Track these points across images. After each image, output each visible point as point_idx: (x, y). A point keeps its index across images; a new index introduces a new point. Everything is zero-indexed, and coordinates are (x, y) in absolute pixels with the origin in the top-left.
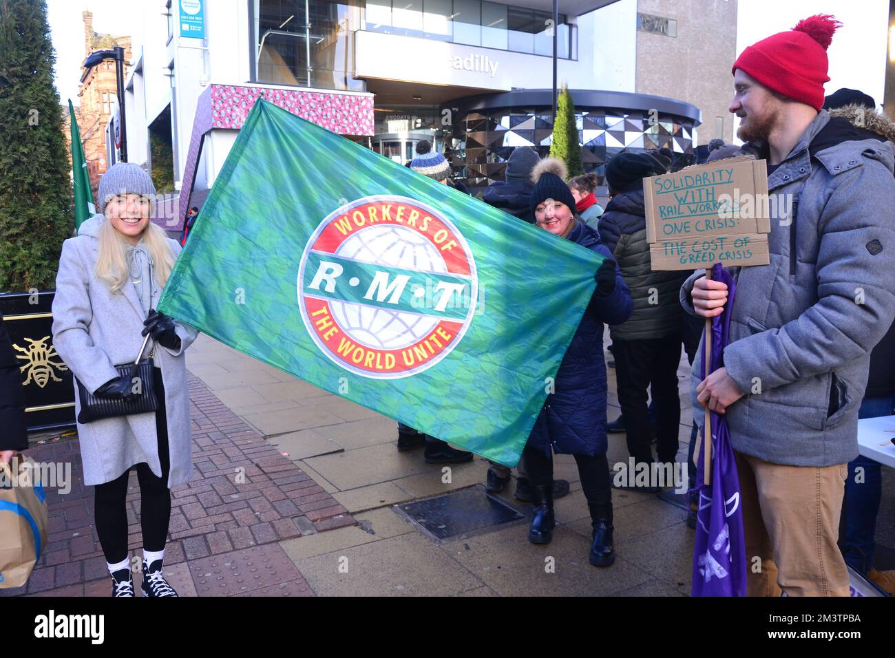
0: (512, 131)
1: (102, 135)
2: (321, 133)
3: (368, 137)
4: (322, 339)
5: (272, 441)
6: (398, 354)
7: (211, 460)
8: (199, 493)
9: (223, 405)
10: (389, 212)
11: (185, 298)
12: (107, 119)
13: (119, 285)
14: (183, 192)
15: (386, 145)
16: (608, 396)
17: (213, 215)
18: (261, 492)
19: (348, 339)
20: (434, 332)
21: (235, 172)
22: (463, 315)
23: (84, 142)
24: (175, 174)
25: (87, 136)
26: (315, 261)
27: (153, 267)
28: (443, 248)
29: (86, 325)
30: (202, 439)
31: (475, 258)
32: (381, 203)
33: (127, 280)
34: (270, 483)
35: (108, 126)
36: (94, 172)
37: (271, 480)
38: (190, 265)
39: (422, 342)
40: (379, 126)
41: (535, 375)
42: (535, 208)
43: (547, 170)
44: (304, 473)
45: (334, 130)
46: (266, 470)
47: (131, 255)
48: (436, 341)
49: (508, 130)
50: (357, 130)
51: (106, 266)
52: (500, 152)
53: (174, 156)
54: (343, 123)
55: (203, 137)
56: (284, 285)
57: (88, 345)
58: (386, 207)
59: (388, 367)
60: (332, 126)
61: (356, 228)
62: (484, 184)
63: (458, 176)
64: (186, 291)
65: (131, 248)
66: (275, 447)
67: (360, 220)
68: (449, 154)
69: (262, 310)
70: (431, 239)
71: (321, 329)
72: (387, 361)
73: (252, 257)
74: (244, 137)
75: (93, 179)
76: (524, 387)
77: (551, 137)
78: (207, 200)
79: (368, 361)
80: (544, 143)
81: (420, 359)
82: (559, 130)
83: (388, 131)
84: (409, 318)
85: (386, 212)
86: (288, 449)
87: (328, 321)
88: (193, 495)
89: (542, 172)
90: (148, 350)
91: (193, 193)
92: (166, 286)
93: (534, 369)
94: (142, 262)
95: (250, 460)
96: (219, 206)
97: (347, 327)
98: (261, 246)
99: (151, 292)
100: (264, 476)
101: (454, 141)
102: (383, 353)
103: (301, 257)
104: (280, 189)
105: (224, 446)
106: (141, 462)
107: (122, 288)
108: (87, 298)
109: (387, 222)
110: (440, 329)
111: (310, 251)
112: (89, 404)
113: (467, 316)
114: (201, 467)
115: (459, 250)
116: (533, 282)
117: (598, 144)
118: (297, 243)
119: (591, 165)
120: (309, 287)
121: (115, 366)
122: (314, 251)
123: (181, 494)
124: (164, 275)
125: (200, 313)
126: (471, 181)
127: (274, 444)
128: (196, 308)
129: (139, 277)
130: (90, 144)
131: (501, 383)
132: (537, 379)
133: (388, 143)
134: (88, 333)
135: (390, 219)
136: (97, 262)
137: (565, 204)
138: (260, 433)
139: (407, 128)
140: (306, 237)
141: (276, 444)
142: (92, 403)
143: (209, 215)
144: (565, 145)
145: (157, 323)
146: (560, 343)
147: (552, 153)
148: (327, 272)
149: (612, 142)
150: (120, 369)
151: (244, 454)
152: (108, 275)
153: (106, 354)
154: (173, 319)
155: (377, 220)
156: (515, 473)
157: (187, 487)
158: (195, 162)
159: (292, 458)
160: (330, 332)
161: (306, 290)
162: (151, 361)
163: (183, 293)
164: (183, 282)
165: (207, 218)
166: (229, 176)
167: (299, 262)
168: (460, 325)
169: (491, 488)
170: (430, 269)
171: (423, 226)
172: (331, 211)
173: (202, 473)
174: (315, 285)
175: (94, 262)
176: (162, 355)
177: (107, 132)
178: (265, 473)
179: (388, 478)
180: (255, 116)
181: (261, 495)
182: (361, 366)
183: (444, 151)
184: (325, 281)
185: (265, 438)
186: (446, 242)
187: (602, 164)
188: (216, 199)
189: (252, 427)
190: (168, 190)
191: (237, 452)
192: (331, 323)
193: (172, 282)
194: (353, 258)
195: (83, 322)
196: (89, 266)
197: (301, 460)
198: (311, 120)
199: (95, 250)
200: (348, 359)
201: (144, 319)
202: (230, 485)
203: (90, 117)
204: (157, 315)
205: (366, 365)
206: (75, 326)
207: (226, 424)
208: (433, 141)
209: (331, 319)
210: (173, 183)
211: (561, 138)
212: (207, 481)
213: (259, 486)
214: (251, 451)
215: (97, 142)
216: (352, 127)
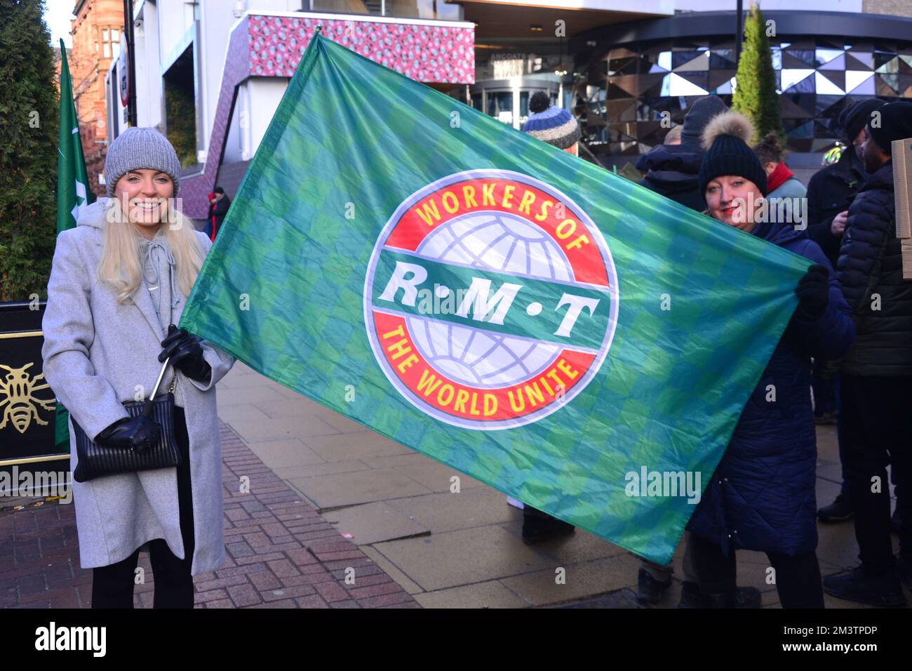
0: (675, 73)
1: (101, 87)
2: (400, 82)
3: (465, 85)
4: (397, 372)
5: (329, 517)
6: (501, 394)
7: (245, 540)
8: (229, 586)
9: (262, 463)
10: (493, 194)
11: (215, 310)
12: (108, 65)
13: (130, 291)
14: (208, 165)
15: (492, 96)
16: (818, 464)
17: (253, 195)
18: (314, 588)
19: (432, 372)
20: (554, 366)
21: (283, 136)
22: (598, 343)
23: (78, 98)
24: (198, 140)
25: (81, 89)
26: (388, 262)
27: (175, 269)
28: (569, 247)
29: (86, 347)
30: (234, 511)
31: (616, 261)
32: (483, 180)
33: (140, 285)
34: (328, 576)
35: (109, 74)
36: (90, 138)
37: (328, 571)
38: (222, 265)
39: (537, 379)
40: (483, 70)
41: (701, 432)
42: (705, 189)
43: (724, 130)
44: (374, 564)
45: (418, 76)
46: (320, 557)
47: (145, 251)
48: (557, 379)
49: (670, 72)
50: (451, 75)
51: (113, 266)
52: (657, 104)
53: (197, 116)
54: (431, 66)
55: (237, 88)
56: (346, 293)
57: (88, 373)
58: (489, 187)
59: (487, 413)
60: (414, 71)
61: (445, 216)
62: (633, 151)
63: (594, 140)
64: (217, 301)
65: (144, 242)
66: (334, 526)
67: (452, 205)
68: (582, 109)
69: (316, 330)
70: (552, 231)
71: (395, 357)
72: (486, 403)
73: (304, 255)
74: (296, 88)
75: (89, 148)
76: (682, 449)
77: (733, 80)
78: (247, 176)
79: (460, 404)
80: (722, 90)
81: (534, 403)
82: (745, 71)
83: (492, 75)
84: (518, 345)
85: (488, 193)
86: (351, 528)
87: (404, 346)
88: (221, 589)
89: (716, 134)
90: (166, 382)
91: (222, 167)
92: (191, 294)
93: (698, 424)
94: (160, 262)
95: (300, 542)
96: (262, 184)
97: (430, 355)
98: (316, 240)
99: (171, 302)
100: (318, 566)
101: (589, 89)
102: (481, 394)
103: (370, 256)
104: (343, 161)
105: (264, 521)
106: (156, 538)
107: (133, 296)
108: (87, 309)
109: (489, 207)
110: (563, 362)
111: (382, 247)
112: (89, 455)
113: (603, 345)
114: (232, 550)
115: (591, 249)
116: (701, 297)
117: (804, 91)
118: (365, 236)
119: (793, 122)
120: (381, 298)
121: (123, 403)
122: (388, 247)
123: (205, 586)
124: (189, 279)
125: (233, 331)
126: (613, 148)
127: (332, 521)
128: (229, 325)
129: (156, 281)
130: (85, 100)
131: (650, 443)
132: (704, 438)
133: (494, 93)
134: (89, 358)
135: (493, 203)
136: (102, 261)
137: (750, 179)
138: (313, 505)
139: (521, 71)
140: (377, 229)
141: (335, 521)
142: (93, 454)
143: (249, 196)
144: (755, 92)
145: (180, 344)
146: (738, 388)
147: (736, 104)
148: (405, 278)
149: (825, 87)
150: (130, 407)
151: (292, 534)
152: (115, 279)
153: (112, 387)
154: (202, 339)
155: (475, 204)
156: (679, 573)
157: (213, 576)
158: (225, 123)
159: (357, 541)
160: (408, 362)
161: (375, 302)
162: (171, 397)
163: (213, 304)
164: (214, 289)
165: (246, 200)
166: (276, 142)
167: (368, 262)
168: (592, 358)
169: (644, 596)
170: (550, 277)
171: (541, 214)
172: (410, 193)
173: (233, 558)
174: (388, 295)
175: (96, 262)
176: (186, 389)
177: (108, 83)
178: (320, 562)
179: (493, 575)
180: (312, 58)
181: (314, 591)
182: (449, 410)
183: (574, 104)
184: (401, 291)
185: (320, 511)
186: (573, 237)
187: (810, 120)
188: (257, 175)
189: (302, 496)
190: (189, 162)
191: (282, 531)
192: (408, 349)
193: (200, 288)
194: (440, 258)
195: (82, 342)
196: (90, 267)
197: (370, 545)
198: (385, 63)
199: (99, 245)
200: (431, 401)
201: (162, 339)
202: (272, 576)
203: (86, 63)
204: (179, 333)
205: (456, 408)
206: (71, 348)
207: (266, 491)
208: (558, 90)
209: (410, 344)
210: (195, 153)
211: (749, 83)
212: (240, 569)
213: (312, 580)
214: (300, 529)
215: (95, 96)
216: (443, 71)
